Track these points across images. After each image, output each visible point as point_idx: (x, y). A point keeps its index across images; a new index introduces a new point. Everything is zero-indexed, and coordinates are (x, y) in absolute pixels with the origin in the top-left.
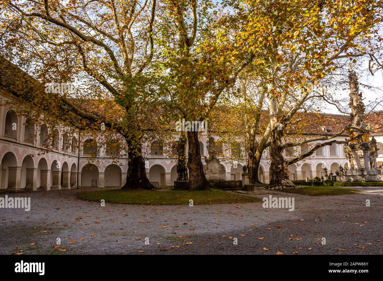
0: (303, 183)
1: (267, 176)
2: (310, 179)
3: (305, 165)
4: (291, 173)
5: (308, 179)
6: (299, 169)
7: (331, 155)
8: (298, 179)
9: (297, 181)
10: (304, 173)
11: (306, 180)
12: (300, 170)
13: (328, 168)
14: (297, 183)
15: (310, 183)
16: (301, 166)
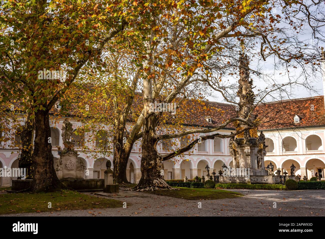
0: (180, 183)
1: (138, 175)
2: (189, 179)
3: (184, 161)
4: (168, 171)
5: (186, 179)
6: (177, 166)
7: (215, 151)
8: (176, 179)
9: (173, 181)
10: (183, 171)
11: (185, 180)
12: (179, 167)
13: (211, 166)
14: (173, 183)
15: (188, 184)
16: (180, 163)
